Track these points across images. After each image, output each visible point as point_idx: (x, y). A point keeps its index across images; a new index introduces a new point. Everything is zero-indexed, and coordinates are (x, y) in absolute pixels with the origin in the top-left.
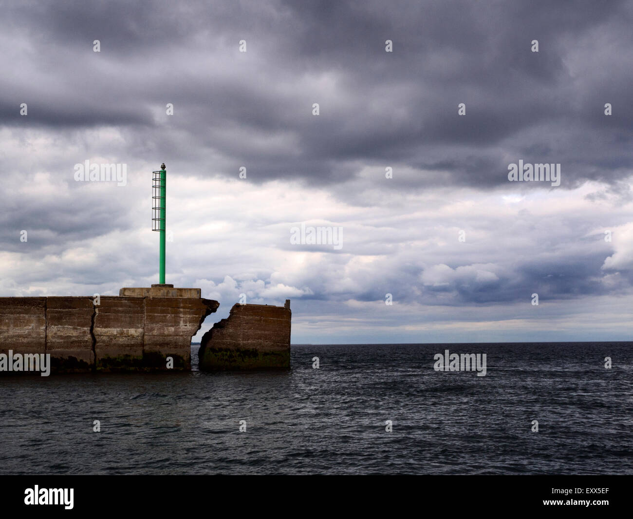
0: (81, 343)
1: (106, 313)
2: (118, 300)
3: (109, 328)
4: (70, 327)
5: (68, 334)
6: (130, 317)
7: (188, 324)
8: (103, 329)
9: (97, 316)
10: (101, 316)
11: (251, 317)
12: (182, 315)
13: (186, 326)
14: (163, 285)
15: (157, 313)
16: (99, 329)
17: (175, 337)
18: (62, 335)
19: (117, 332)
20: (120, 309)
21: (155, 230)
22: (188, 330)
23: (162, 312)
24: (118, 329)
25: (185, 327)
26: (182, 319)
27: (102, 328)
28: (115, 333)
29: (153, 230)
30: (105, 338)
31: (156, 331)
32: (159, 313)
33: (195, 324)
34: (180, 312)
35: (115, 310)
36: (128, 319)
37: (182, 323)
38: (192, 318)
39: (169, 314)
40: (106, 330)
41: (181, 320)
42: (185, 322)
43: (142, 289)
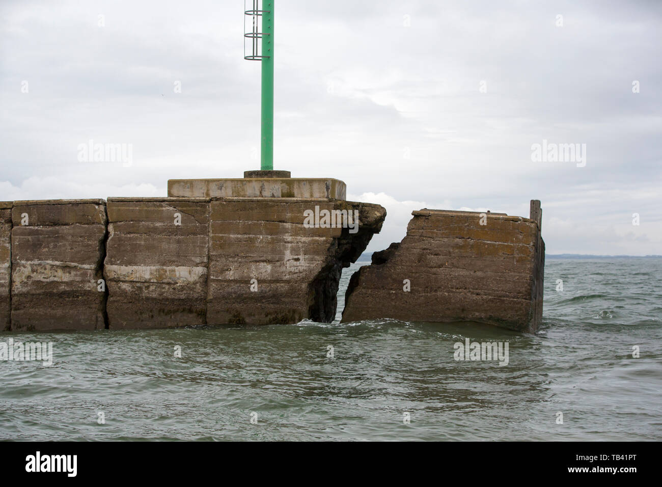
0: (78, 297)
1: (129, 233)
2: (155, 205)
3: (136, 264)
4: (58, 263)
5: (52, 279)
6: (179, 242)
7: (301, 257)
8: (123, 267)
9: (112, 239)
10: (120, 239)
11: (446, 240)
12: (288, 237)
13: (297, 260)
14: (266, 173)
15: (234, 234)
16: (115, 267)
17: (273, 285)
18: (42, 280)
19: (151, 274)
20: (158, 224)
21: (253, 58)
22: (301, 269)
23: (247, 230)
24: (153, 268)
25: (298, 263)
26: (290, 245)
27: (121, 264)
28: (147, 276)
29: (246, 58)
30: (125, 286)
31: (232, 272)
32: (239, 234)
33: (317, 257)
34: (285, 231)
35: (148, 228)
36: (173, 246)
37: (288, 255)
38: (310, 243)
39: (261, 234)
40: (129, 269)
41: (286, 248)
42: (295, 251)
43: (208, 182)
